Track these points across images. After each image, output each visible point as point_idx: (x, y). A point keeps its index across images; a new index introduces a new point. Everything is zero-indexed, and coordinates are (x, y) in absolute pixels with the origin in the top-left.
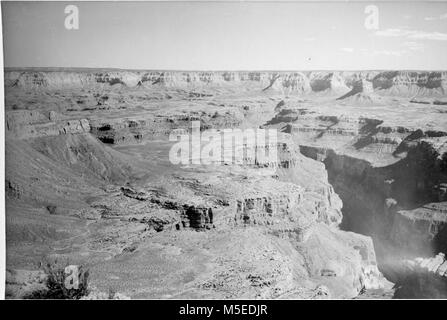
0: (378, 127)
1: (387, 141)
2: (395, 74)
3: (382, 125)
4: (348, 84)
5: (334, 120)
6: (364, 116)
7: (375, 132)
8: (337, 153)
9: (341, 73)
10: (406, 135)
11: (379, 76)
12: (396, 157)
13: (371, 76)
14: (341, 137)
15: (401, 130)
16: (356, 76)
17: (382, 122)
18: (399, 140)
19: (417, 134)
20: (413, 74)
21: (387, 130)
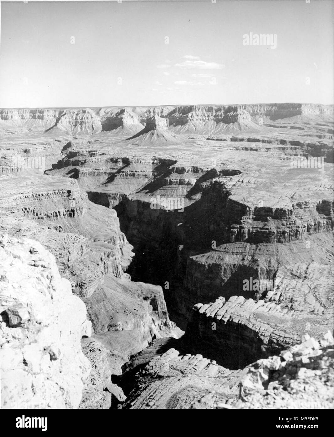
0: (171, 167)
1: (181, 183)
2: (190, 109)
3: (176, 166)
4: (142, 122)
5: (126, 162)
6: (158, 157)
7: (169, 173)
8: (130, 198)
9: (134, 109)
10: (200, 175)
11: (174, 112)
12: (190, 199)
13: (166, 112)
14: (134, 180)
15: (196, 170)
16: (149, 112)
17: (176, 162)
18: (194, 181)
19: (212, 173)
20: (210, 109)
21: (181, 171)
